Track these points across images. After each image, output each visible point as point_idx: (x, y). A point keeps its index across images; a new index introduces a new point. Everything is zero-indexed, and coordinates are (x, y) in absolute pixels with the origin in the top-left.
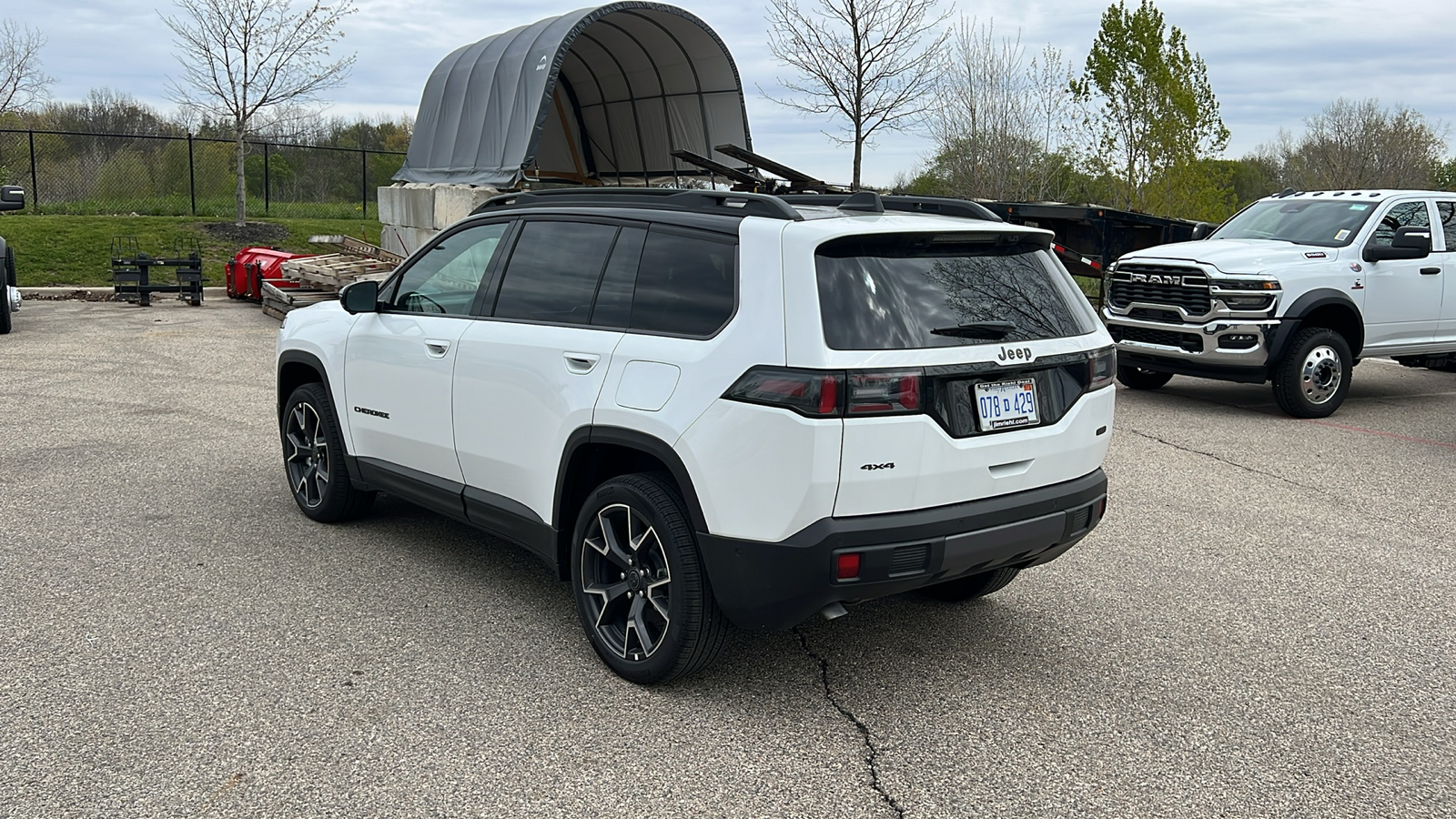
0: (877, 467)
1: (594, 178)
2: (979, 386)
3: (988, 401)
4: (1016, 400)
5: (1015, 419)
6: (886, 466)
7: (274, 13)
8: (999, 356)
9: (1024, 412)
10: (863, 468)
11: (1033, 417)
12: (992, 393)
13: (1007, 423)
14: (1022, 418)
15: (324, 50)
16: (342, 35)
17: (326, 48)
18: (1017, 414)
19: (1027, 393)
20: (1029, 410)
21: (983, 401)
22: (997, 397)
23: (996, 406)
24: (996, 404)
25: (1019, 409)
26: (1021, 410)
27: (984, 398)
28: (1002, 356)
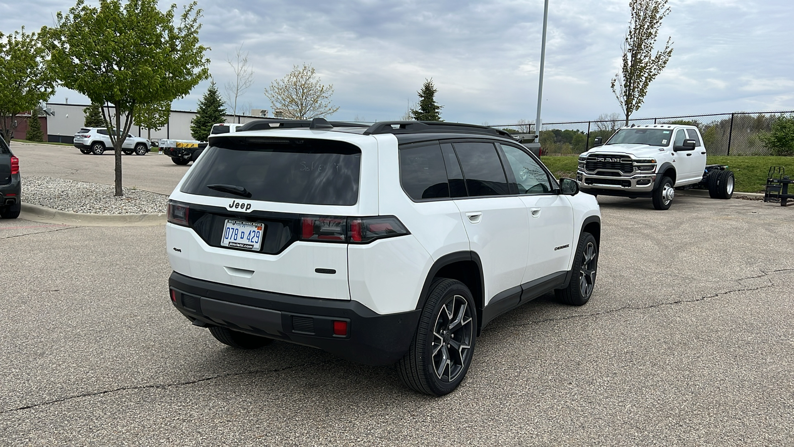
2: (228, 221)
3: (231, 230)
4: (250, 234)
5: (244, 245)
8: (230, 205)
9: (251, 242)
10: (174, 249)
11: (257, 246)
12: (235, 227)
13: (239, 245)
14: (249, 245)
18: (247, 242)
19: (258, 232)
20: (256, 242)
21: (228, 229)
22: (238, 229)
23: (235, 234)
24: (236, 233)
25: (249, 239)
26: (250, 241)
27: (229, 228)
28: (231, 205)
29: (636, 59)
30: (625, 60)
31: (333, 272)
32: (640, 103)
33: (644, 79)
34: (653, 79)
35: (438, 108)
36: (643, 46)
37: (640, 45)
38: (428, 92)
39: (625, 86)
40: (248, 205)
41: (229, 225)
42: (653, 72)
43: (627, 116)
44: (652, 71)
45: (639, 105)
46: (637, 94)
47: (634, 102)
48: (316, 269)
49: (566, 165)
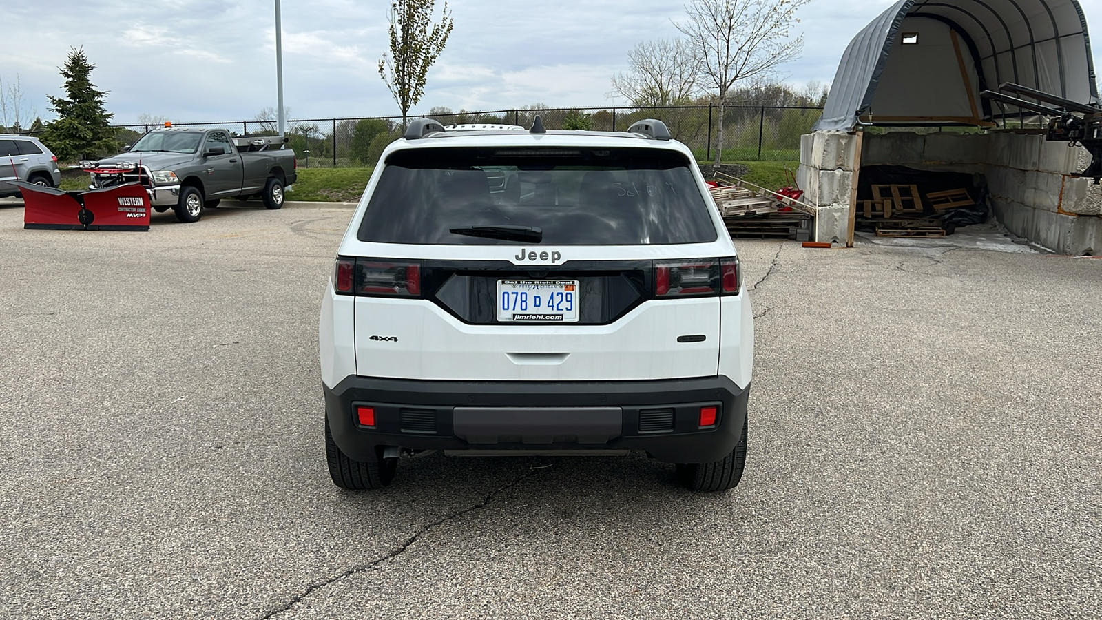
0: (382, 339)
1: (989, 120)
2: (503, 282)
3: (512, 297)
4: (552, 298)
5: (545, 316)
6: (390, 339)
7: (752, 10)
8: (517, 256)
9: (558, 309)
10: (371, 338)
11: (574, 315)
12: (519, 289)
13: (534, 317)
14: (555, 315)
15: (785, 34)
16: (799, 21)
17: (787, 32)
18: (549, 311)
19: (567, 294)
20: (567, 309)
21: (506, 295)
22: (525, 293)
23: (522, 301)
24: (524, 299)
25: (553, 306)
26: (555, 308)
27: (508, 293)
28: (520, 256)
29: (407, 34)
30: (393, 34)
31: (702, 338)
32: (419, 94)
33: (421, 62)
34: (432, 63)
35: (99, 94)
36: (416, 18)
37: (411, 16)
38: (78, 70)
39: (398, 71)
40: (553, 253)
41: (502, 287)
42: (432, 53)
43: (404, 111)
44: (430, 51)
45: (419, 97)
46: (413, 83)
47: (411, 94)
48: (678, 338)
49: (327, 180)
